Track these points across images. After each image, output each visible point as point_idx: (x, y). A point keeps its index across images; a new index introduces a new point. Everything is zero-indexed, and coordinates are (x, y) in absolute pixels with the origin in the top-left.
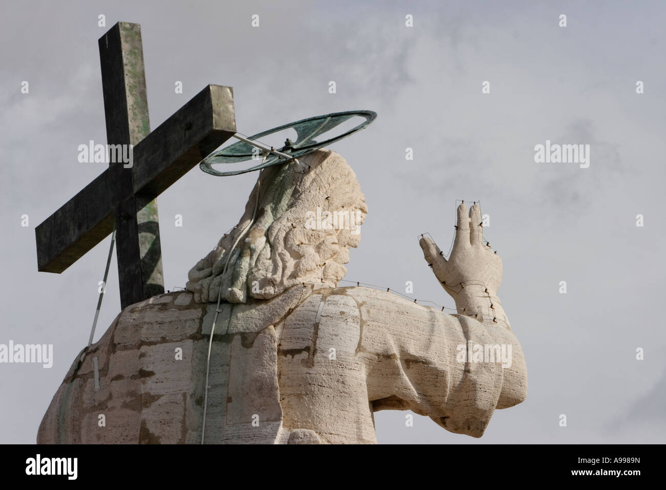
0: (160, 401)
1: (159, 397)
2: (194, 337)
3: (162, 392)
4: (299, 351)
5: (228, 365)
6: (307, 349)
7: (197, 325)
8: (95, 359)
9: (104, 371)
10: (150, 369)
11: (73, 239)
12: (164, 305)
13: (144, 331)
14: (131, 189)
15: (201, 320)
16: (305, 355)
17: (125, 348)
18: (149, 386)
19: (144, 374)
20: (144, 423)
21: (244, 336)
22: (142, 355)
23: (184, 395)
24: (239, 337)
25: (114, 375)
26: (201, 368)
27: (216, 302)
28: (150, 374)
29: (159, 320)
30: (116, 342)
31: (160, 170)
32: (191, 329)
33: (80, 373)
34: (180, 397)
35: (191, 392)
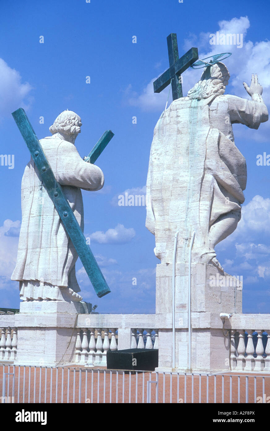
0: (182, 123)
1: (182, 122)
2: (189, 108)
3: (182, 120)
4: (214, 110)
5: (197, 114)
6: (216, 110)
7: (190, 104)
8: (167, 113)
9: (169, 116)
10: (179, 115)
11: (162, 85)
12: (182, 100)
13: (178, 106)
14: (175, 73)
15: (191, 103)
16: (215, 111)
17: (173, 110)
18: (179, 119)
19: (178, 116)
20: (178, 128)
21: (201, 107)
22: (177, 112)
23: (187, 121)
24: (200, 107)
25: (171, 116)
26: (192, 115)
27: (194, 99)
28: (179, 116)
29: (181, 104)
30: (171, 109)
31: (181, 68)
32: (189, 106)
33: (163, 116)
34: (186, 121)
35: (189, 120)
